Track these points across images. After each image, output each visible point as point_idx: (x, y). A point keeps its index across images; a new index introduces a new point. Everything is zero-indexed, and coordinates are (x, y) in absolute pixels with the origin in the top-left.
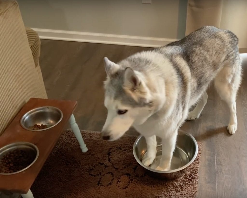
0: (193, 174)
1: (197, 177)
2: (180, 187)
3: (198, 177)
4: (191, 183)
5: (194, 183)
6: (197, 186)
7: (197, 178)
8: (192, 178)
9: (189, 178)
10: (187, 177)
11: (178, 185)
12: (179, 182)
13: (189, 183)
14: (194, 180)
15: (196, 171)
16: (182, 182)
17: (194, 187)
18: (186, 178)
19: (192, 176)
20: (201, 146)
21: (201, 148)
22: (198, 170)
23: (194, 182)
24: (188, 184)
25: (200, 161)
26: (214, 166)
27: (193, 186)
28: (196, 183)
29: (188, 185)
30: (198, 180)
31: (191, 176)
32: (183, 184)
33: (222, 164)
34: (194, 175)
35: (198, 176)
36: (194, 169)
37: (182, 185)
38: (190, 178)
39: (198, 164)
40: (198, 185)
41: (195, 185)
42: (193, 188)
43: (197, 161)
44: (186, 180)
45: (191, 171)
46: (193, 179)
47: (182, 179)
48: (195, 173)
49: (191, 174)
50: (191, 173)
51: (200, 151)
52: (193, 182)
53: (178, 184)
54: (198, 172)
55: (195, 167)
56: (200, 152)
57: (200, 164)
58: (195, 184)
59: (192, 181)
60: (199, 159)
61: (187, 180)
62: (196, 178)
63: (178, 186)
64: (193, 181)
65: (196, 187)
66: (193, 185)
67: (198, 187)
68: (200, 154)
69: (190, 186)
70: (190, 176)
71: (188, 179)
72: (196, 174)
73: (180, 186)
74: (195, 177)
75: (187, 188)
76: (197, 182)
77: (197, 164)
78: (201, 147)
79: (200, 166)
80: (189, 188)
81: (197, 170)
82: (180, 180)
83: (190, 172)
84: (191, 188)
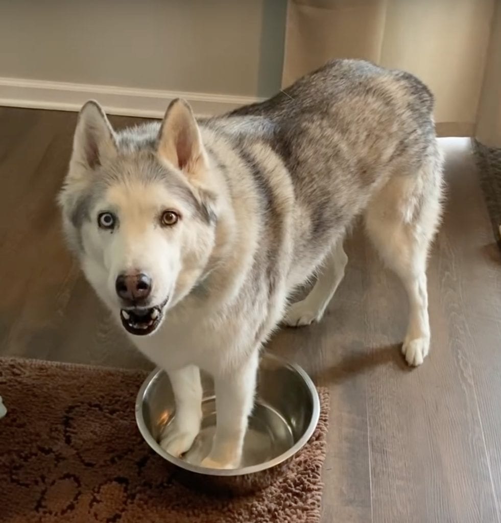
0: (305, 478)
1: (316, 487)
2: (270, 516)
3: (321, 487)
4: (300, 503)
5: (308, 505)
6: (316, 511)
7: (316, 490)
8: (304, 489)
9: (293, 489)
10: (289, 488)
11: (264, 511)
12: (266, 502)
13: (293, 504)
14: (309, 495)
15: (313, 471)
16: (276, 502)
17: (308, 516)
18: (286, 490)
19: (302, 483)
20: (327, 400)
21: (327, 406)
22: (320, 466)
23: (310, 501)
24: (290, 505)
25: (324, 442)
26: (366, 455)
27: (305, 512)
28: (313, 504)
29: (292, 510)
30: (319, 495)
31: (298, 485)
32: (278, 508)
33: (389, 450)
34: (309, 481)
35: (319, 483)
36: (309, 466)
37: (276, 510)
38: (296, 489)
39: (319, 451)
40: (320, 508)
41: (312, 509)
42: (307, 519)
43: (317, 442)
44: (286, 495)
45: (301, 469)
46: (306, 494)
47: (276, 492)
48: (311, 476)
49: (299, 479)
50: (300, 475)
51: (326, 413)
52: (305, 502)
53: (263, 507)
54: (320, 472)
55: (311, 459)
56: (325, 417)
57: (325, 451)
58: (312, 507)
59: (304, 497)
60: (321, 437)
61: (288, 495)
62: (313, 490)
63: (263, 513)
64: (307, 498)
65: (314, 516)
66: (307, 510)
67: (320, 514)
68: (325, 420)
69: (296, 513)
70: (296, 485)
71: (291, 491)
72: (314, 477)
73: (269, 511)
74: (312, 486)
75: (288, 518)
76: (316, 502)
77: (317, 449)
78: (327, 402)
79: (324, 455)
80: (295, 517)
81: (318, 467)
82: (270, 496)
83: (298, 474)
84: (299, 517)
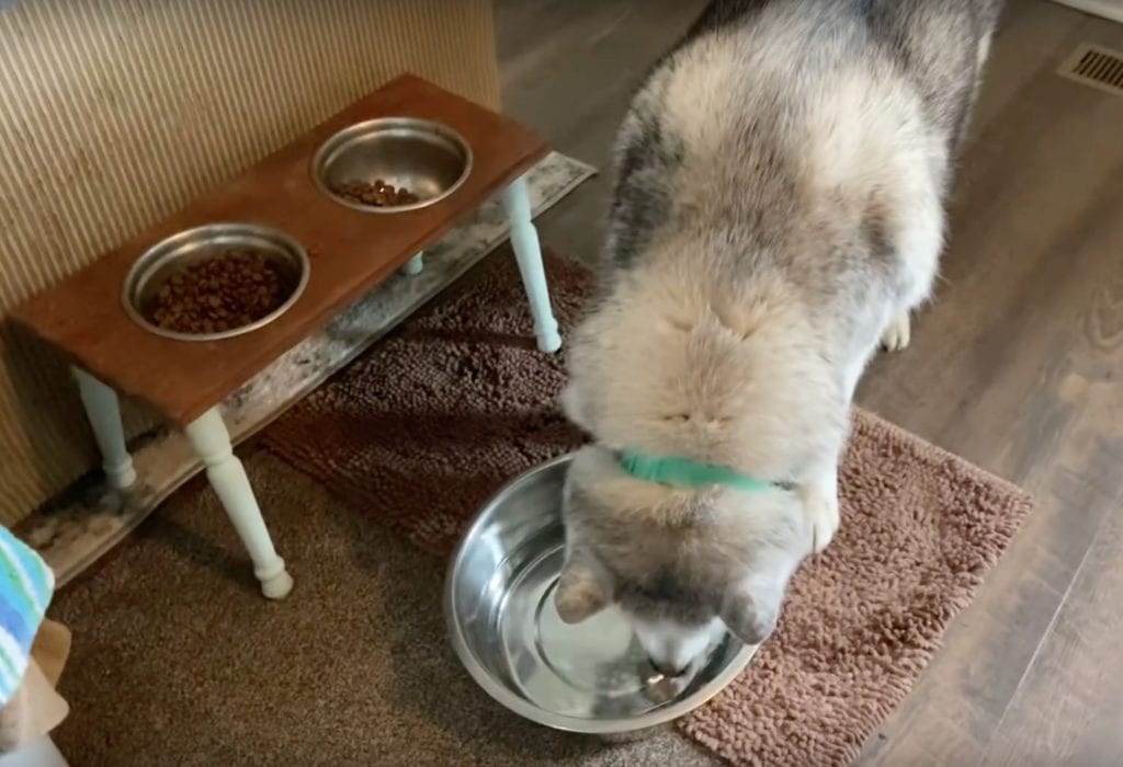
0: (916, 622)
1: (927, 644)
2: (829, 654)
3: (935, 647)
4: (887, 658)
5: (898, 667)
6: (906, 681)
7: (924, 648)
8: (903, 639)
9: (888, 632)
10: (882, 626)
11: (825, 643)
12: (837, 631)
13: (876, 654)
14: (908, 651)
15: (936, 617)
16: (851, 637)
17: (889, 682)
18: (875, 627)
19: (906, 628)
20: (1022, 515)
21: (1018, 524)
22: (952, 614)
23: (905, 661)
24: (870, 653)
25: (981, 579)
26: (1040, 631)
27: (888, 674)
28: (907, 667)
29: (869, 663)
30: (926, 658)
31: (900, 628)
32: (847, 648)
33: (1085, 640)
34: (919, 628)
35: (935, 640)
36: (932, 606)
37: (842, 651)
38: (893, 633)
39: (964, 591)
40: (915, 679)
41: (902, 676)
42: (885, 687)
43: (968, 575)
44: (871, 634)
45: (918, 605)
46: (904, 648)
47: (860, 621)
48: (929, 623)
49: (906, 620)
50: (910, 615)
51: (1009, 536)
52: (896, 658)
53: (827, 636)
54: (946, 624)
55: (942, 597)
56: (1005, 541)
57: (973, 594)
58: (904, 672)
59: (898, 651)
60: (978, 570)
61: (873, 637)
62: (918, 646)
63: (821, 644)
64: (901, 655)
65: (897, 686)
66: (892, 672)
67: (913, 688)
68: (1001, 547)
69: (873, 670)
70: (896, 626)
71: (883, 633)
72: (933, 627)
73: (833, 647)
74: (921, 641)
75: (857, 671)
76: (914, 667)
77: (962, 585)
78: (1022, 519)
79: (970, 600)
80: (867, 673)
81: (947, 614)
82: (848, 624)
83: (910, 609)
84: (874, 678)
